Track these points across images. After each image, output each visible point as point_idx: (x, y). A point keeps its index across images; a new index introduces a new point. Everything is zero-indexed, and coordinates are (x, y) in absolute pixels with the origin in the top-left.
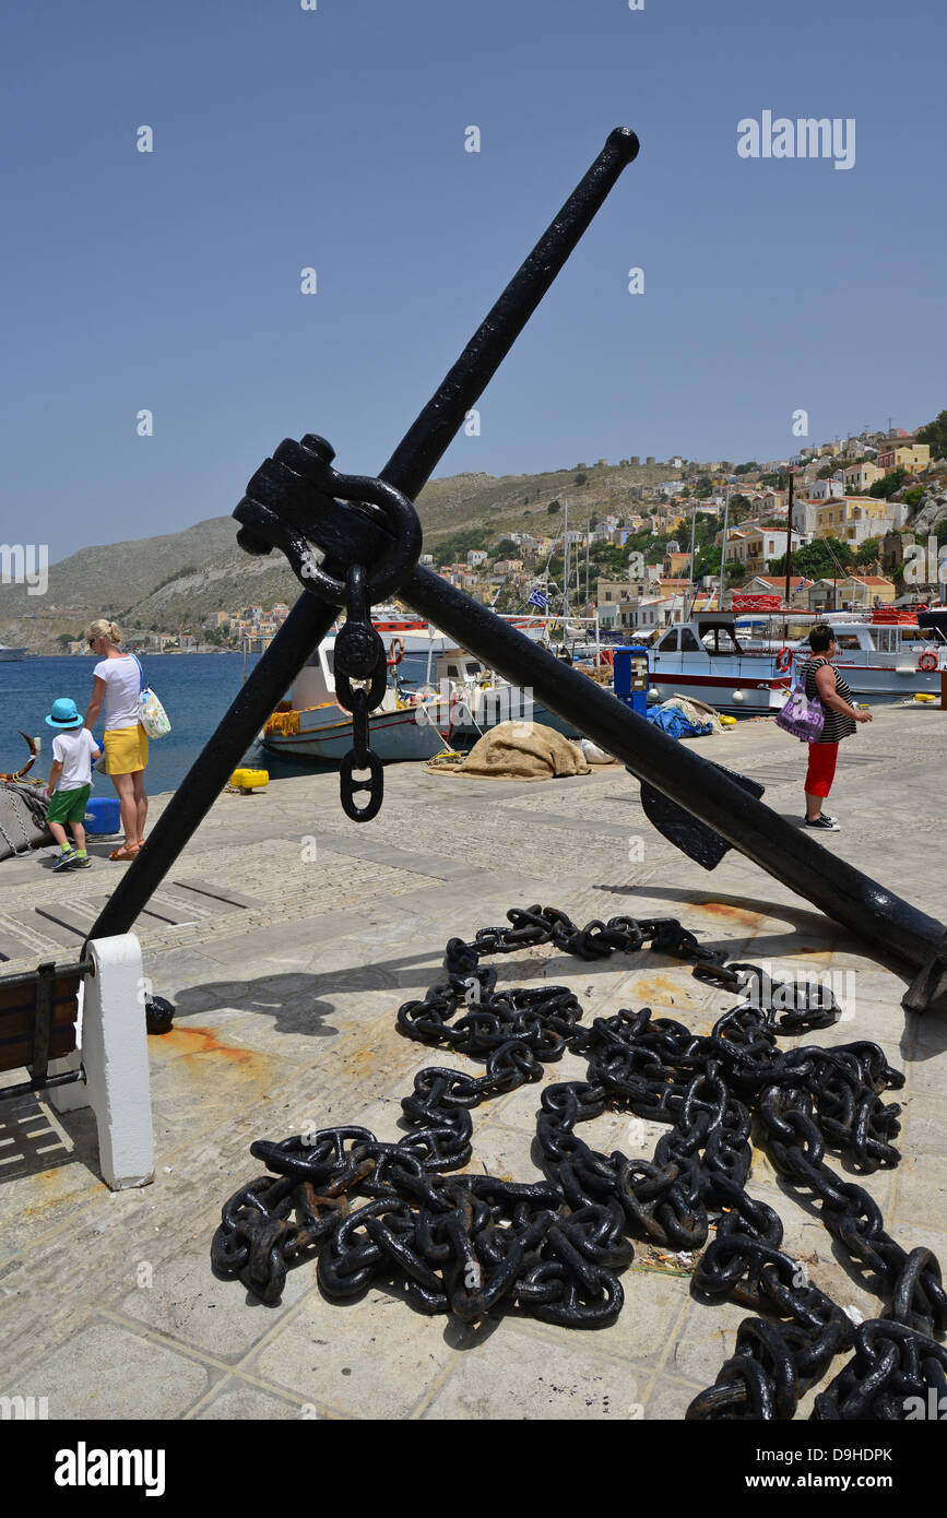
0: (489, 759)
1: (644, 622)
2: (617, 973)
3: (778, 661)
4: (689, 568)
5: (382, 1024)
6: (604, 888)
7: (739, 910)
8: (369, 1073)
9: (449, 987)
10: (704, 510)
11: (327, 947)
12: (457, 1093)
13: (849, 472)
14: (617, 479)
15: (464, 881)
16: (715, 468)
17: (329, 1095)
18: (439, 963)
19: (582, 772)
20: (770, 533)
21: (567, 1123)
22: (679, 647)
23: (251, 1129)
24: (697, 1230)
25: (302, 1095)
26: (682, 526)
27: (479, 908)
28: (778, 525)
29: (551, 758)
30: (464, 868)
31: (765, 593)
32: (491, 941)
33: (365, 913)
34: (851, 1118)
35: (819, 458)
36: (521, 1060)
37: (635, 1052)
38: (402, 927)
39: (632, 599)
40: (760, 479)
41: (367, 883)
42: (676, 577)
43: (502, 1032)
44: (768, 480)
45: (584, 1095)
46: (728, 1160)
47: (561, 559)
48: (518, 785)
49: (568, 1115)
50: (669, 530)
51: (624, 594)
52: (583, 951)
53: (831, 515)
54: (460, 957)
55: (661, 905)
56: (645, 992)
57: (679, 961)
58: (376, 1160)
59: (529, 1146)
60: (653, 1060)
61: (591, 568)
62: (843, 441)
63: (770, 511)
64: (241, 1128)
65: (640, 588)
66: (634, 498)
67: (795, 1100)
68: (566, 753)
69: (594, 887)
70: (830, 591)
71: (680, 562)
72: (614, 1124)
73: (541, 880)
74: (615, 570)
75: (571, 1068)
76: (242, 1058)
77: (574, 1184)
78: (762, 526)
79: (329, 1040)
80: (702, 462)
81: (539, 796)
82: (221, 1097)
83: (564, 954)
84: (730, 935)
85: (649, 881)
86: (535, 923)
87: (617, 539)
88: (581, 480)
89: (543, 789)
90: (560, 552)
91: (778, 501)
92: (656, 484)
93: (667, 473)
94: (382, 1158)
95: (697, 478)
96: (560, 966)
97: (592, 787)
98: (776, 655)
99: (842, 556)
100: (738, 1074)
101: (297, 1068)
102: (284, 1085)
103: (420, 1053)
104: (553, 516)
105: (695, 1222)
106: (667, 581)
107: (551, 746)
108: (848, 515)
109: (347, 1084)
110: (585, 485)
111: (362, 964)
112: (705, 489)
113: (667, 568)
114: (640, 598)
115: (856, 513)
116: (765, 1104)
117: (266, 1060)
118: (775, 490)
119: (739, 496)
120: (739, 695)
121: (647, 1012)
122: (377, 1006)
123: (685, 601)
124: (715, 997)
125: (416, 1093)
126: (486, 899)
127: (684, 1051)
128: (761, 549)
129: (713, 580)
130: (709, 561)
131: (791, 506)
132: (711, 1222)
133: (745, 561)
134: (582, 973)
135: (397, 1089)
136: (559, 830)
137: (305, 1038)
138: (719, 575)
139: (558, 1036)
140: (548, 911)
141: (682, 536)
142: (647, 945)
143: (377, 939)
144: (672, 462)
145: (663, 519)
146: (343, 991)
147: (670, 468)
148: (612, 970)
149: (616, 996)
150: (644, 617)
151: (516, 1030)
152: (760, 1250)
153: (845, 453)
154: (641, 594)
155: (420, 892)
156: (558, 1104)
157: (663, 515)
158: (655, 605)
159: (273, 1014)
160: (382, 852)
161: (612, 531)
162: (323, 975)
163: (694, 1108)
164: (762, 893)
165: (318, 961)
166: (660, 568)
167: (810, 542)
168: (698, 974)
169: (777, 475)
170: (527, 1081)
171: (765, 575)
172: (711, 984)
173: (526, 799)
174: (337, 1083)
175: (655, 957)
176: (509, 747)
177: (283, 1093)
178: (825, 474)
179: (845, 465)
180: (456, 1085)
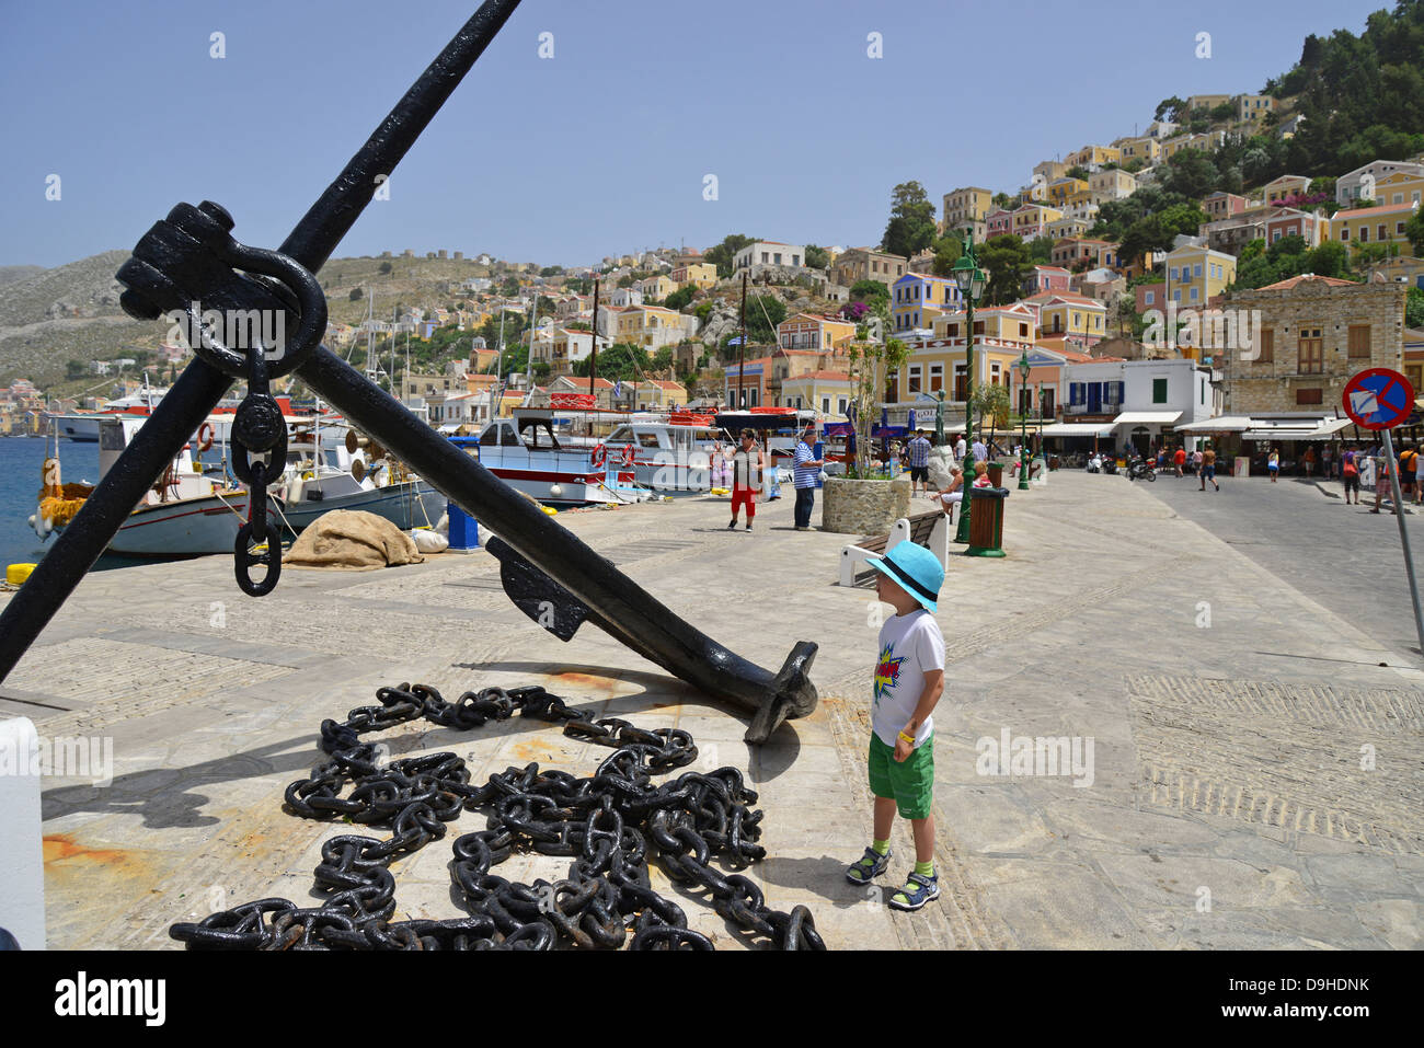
0: (317, 549)
1: (450, 417)
2: (494, 739)
3: (594, 457)
4: (496, 365)
5: (267, 807)
6: (462, 665)
7: (593, 677)
8: (265, 854)
9: (332, 765)
10: (511, 309)
11: (182, 741)
12: (366, 857)
13: (647, 282)
14: (424, 271)
15: (317, 668)
16: (522, 268)
17: (228, 878)
18: (313, 746)
19: (415, 560)
20: (576, 335)
21: (482, 868)
22: (499, 441)
23: (147, 923)
24: (618, 932)
25: (196, 884)
26: (488, 323)
27: (340, 692)
28: (582, 328)
29: (383, 545)
30: (315, 655)
31: (569, 392)
32: (364, 720)
33: (216, 705)
34: (725, 827)
35: (619, 268)
36: (425, 820)
37: (533, 800)
38: (263, 715)
39: (438, 393)
40: (565, 283)
41: (210, 676)
42: (484, 372)
43: (402, 796)
44: (572, 284)
45: (491, 842)
46: (632, 875)
47: (363, 348)
48: (351, 575)
49: (483, 859)
50: (476, 326)
51: (430, 388)
52: (458, 721)
53: (630, 321)
54: (334, 737)
55: (521, 677)
56: (523, 753)
57: (548, 724)
58: (304, 925)
59: (448, 893)
60: (548, 805)
61: (396, 359)
62: (641, 254)
63: (574, 314)
64: (134, 924)
65: (447, 383)
66: (441, 291)
67: (679, 819)
68: (398, 542)
69: (453, 666)
70: (631, 394)
71: (486, 358)
72: (522, 864)
73: (398, 662)
74: (420, 363)
75: (471, 822)
76: (116, 858)
77: (504, 913)
78: (567, 328)
79: (212, 829)
80: (509, 261)
81: (375, 585)
82: (100, 898)
83: (438, 727)
84: (589, 698)
85: (505, 657)
86: (406, 700)
87: (423, 332)
88: (386, 269)
89: (378, 578)
90: (363, 342)
91: (581, 305)
92: (463, 279)
93: (473, 269)
94: (310, 922)
95: (504, 277)
96: (437, 737)
97: (428, 575)
98: (591, 451)
99: (640, 360)
100: (628, 806)
101: (183, 859)
102: (174, 877)
103: (314, 829)
104: (355, 303)
105: (615, 927)
106: (474, 377)
107: (384, 534)
108: (646, 323)
109: (244, 867)
110: (390, 275)
111: (227, 754)
112: (512, 288)
113: (473, 363)
114: (446, 392)
115: (653, 321)
116: (655, 825)
117: (144, 856)
118: (579, 294)
119: (545, 298)
120: (557, 489)
121: (535, 766)
122: (255, 792)
123: (492, 398)
124: (588, 750)
125: (324, 862)
126: (346, 683)
127: (579, 792)
128: (565, 350)
129: (519, 377)
130: (515, 359)
131: (596, 309)
132: (626, 925)
133: (550, 361)
134: (461, 742)
135: (300, 863)
136: (404, 615)
137: (183, 831)
138: (525, 373)
139: (455, 796)
140: (416, 688)
141: (489, 333)
142: (517, 712)
143: (237, 729)
144: (480, 259)
145: (470, 315)
146: (213, 782)
147: (477, 264)
148: (488, 737)
149: (497, 758)
150: (450, 412)
151: (415, 793)
152: (676, 932)
153: (643, 266)
154: (447, 388)
155: (270, 681)
156: (470, 852)
157: (470, 310)
158: (462, 399)
159: (138, 812)
160: (218, 645)
161: (417, 323)
162: (187, 769)
163: (596, 838)
164: (611, 661)
165: (175, 755)
166: (466, 363)
167: (611, 346)
168: (568, 733)
169: (580, 281)
170: (431, 840)
171: (570, 375)
172: (582, 740)
173: (364, 588)
174: (233, 867)
175: (526, 722)
176: (339, 536)
177: (175, 884)
178: (625, 283)
179: (643, 277)
180: (365, 850)
